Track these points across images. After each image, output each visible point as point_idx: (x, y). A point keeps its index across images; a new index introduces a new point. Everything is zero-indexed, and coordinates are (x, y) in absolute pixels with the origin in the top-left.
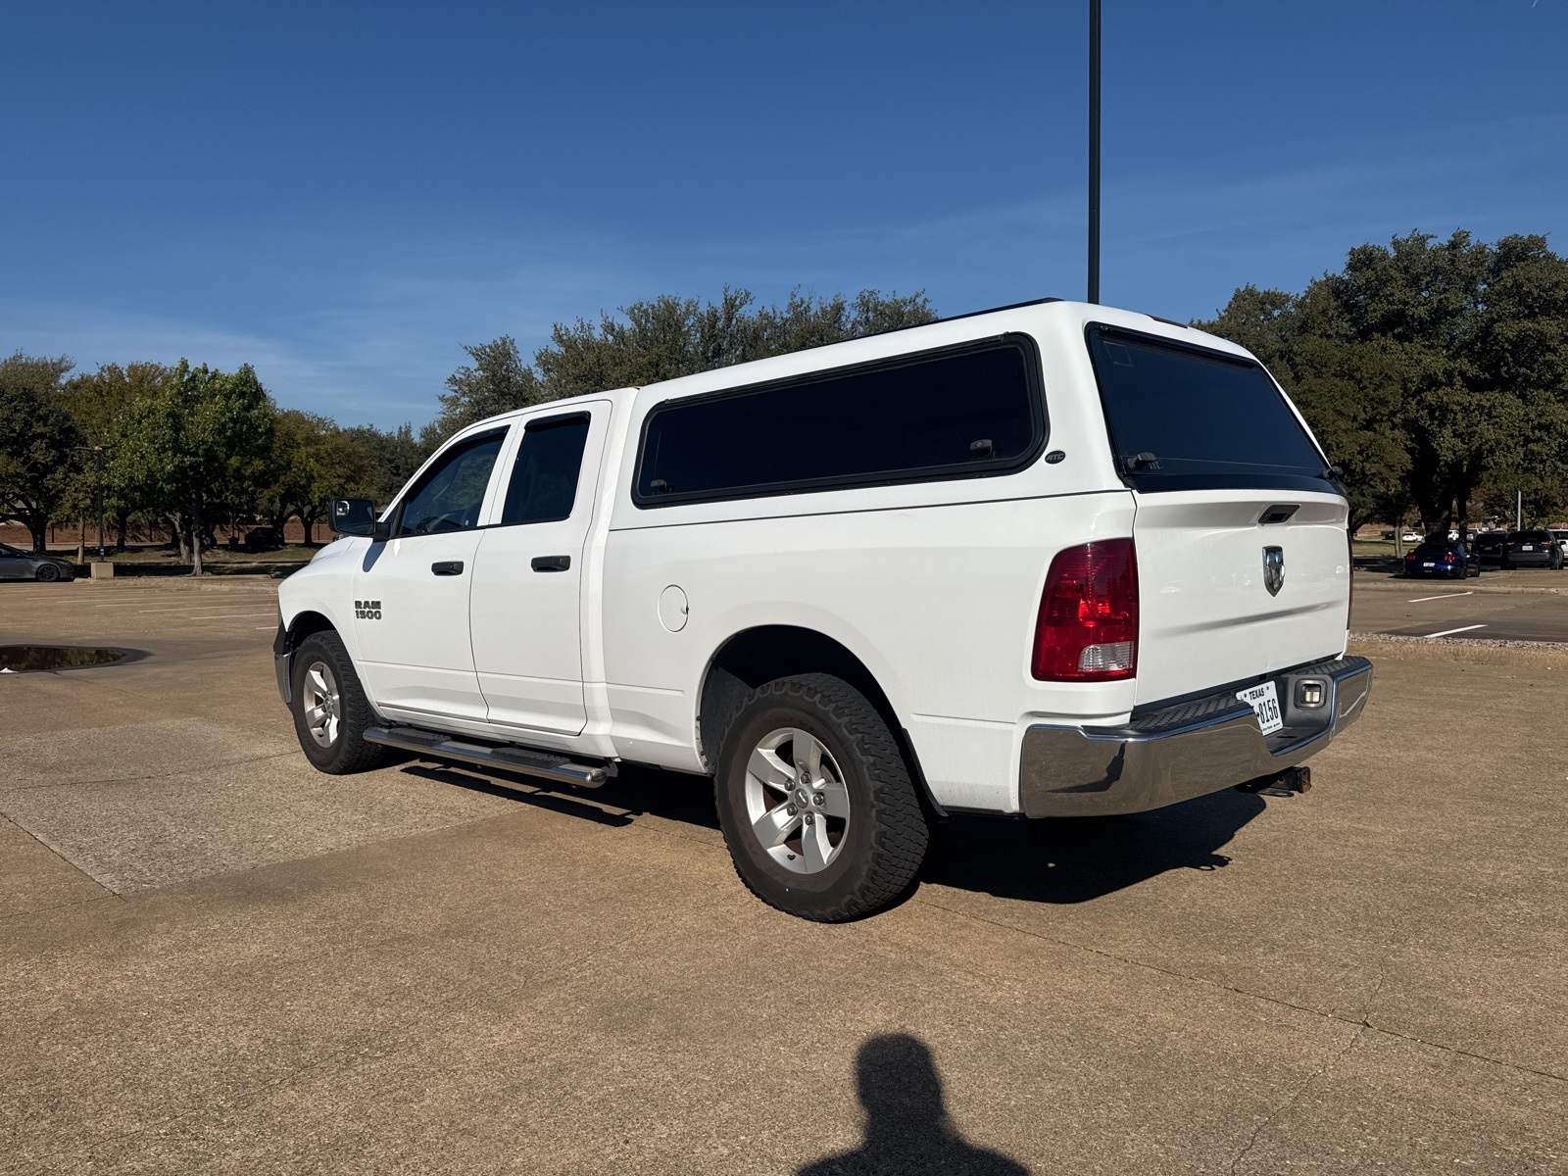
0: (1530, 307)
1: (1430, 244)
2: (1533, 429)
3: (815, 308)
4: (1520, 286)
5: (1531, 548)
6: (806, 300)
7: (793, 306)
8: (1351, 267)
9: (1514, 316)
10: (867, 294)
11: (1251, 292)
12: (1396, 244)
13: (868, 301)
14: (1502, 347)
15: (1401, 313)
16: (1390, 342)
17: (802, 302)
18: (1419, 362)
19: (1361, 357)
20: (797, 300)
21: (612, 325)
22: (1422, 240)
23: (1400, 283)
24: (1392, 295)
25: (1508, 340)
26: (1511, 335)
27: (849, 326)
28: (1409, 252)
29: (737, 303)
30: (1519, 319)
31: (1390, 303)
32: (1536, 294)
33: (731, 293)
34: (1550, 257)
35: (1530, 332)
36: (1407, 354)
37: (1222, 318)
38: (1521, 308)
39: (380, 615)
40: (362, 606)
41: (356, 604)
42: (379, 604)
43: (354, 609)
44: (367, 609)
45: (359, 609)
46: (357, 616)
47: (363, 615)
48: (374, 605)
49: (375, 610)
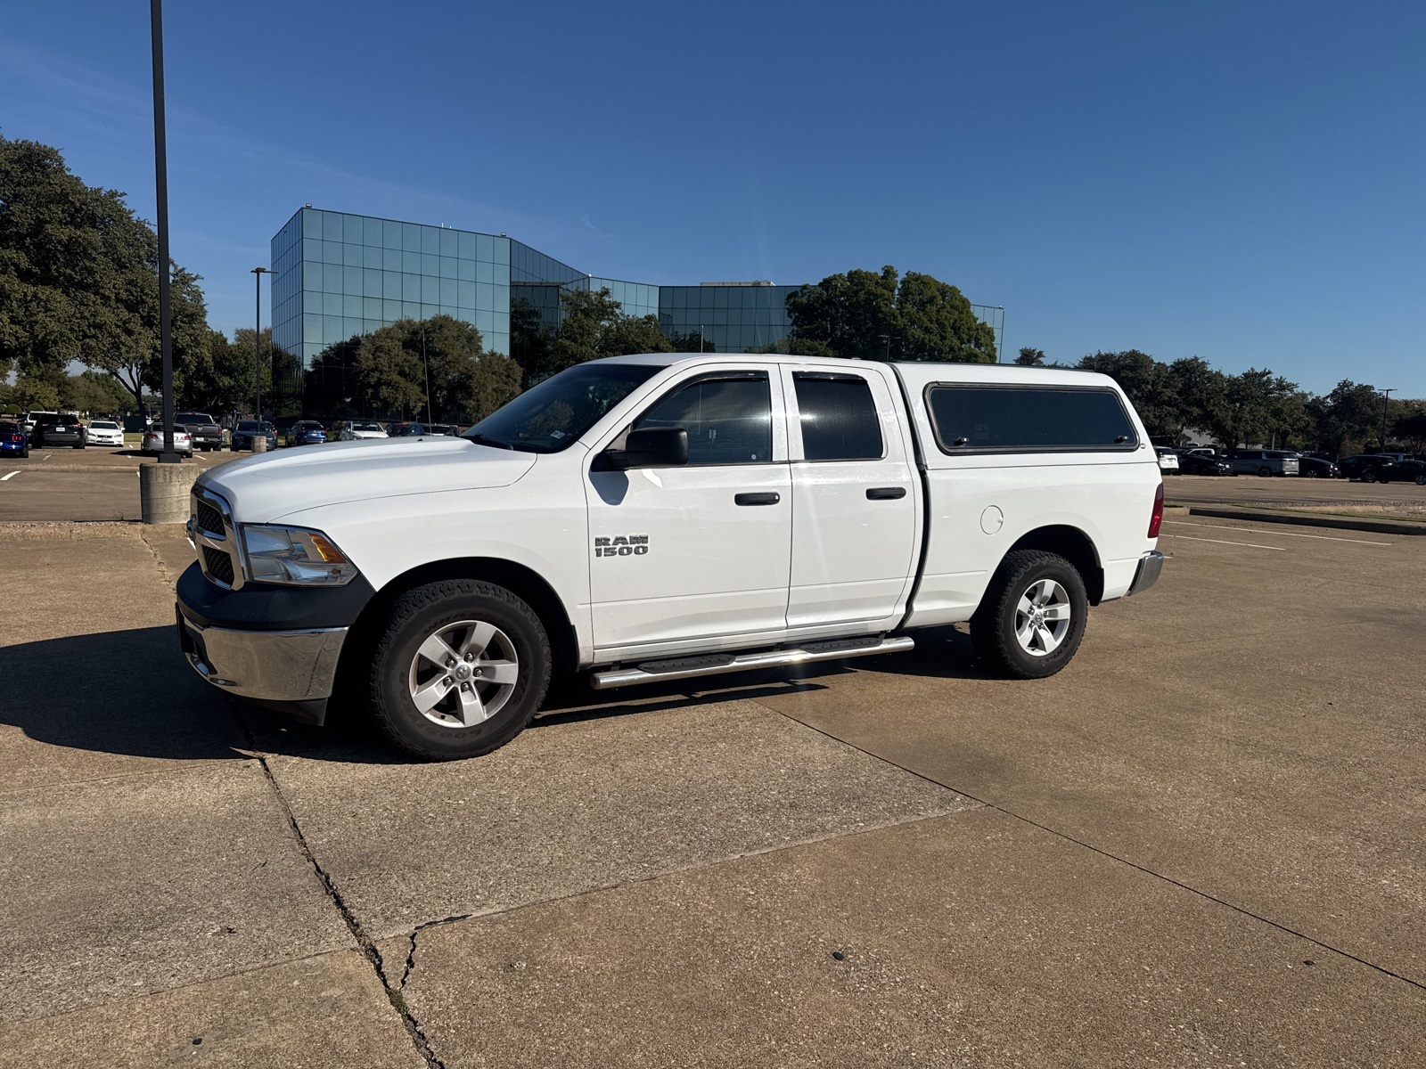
2: (89, 326)
5: (63, 429)
14: (56, 248)
25: (59, 242)
38: (66, 215)
39: (645, 550)
40: (611, 542)
41: (598, 541)
42: (644, 539)
43: (593, 547)
44: (620, 545)
45: (603, 546)
46: (599, 554)
47: (611, 552)
48: (634, 540)
49: (636, 545)
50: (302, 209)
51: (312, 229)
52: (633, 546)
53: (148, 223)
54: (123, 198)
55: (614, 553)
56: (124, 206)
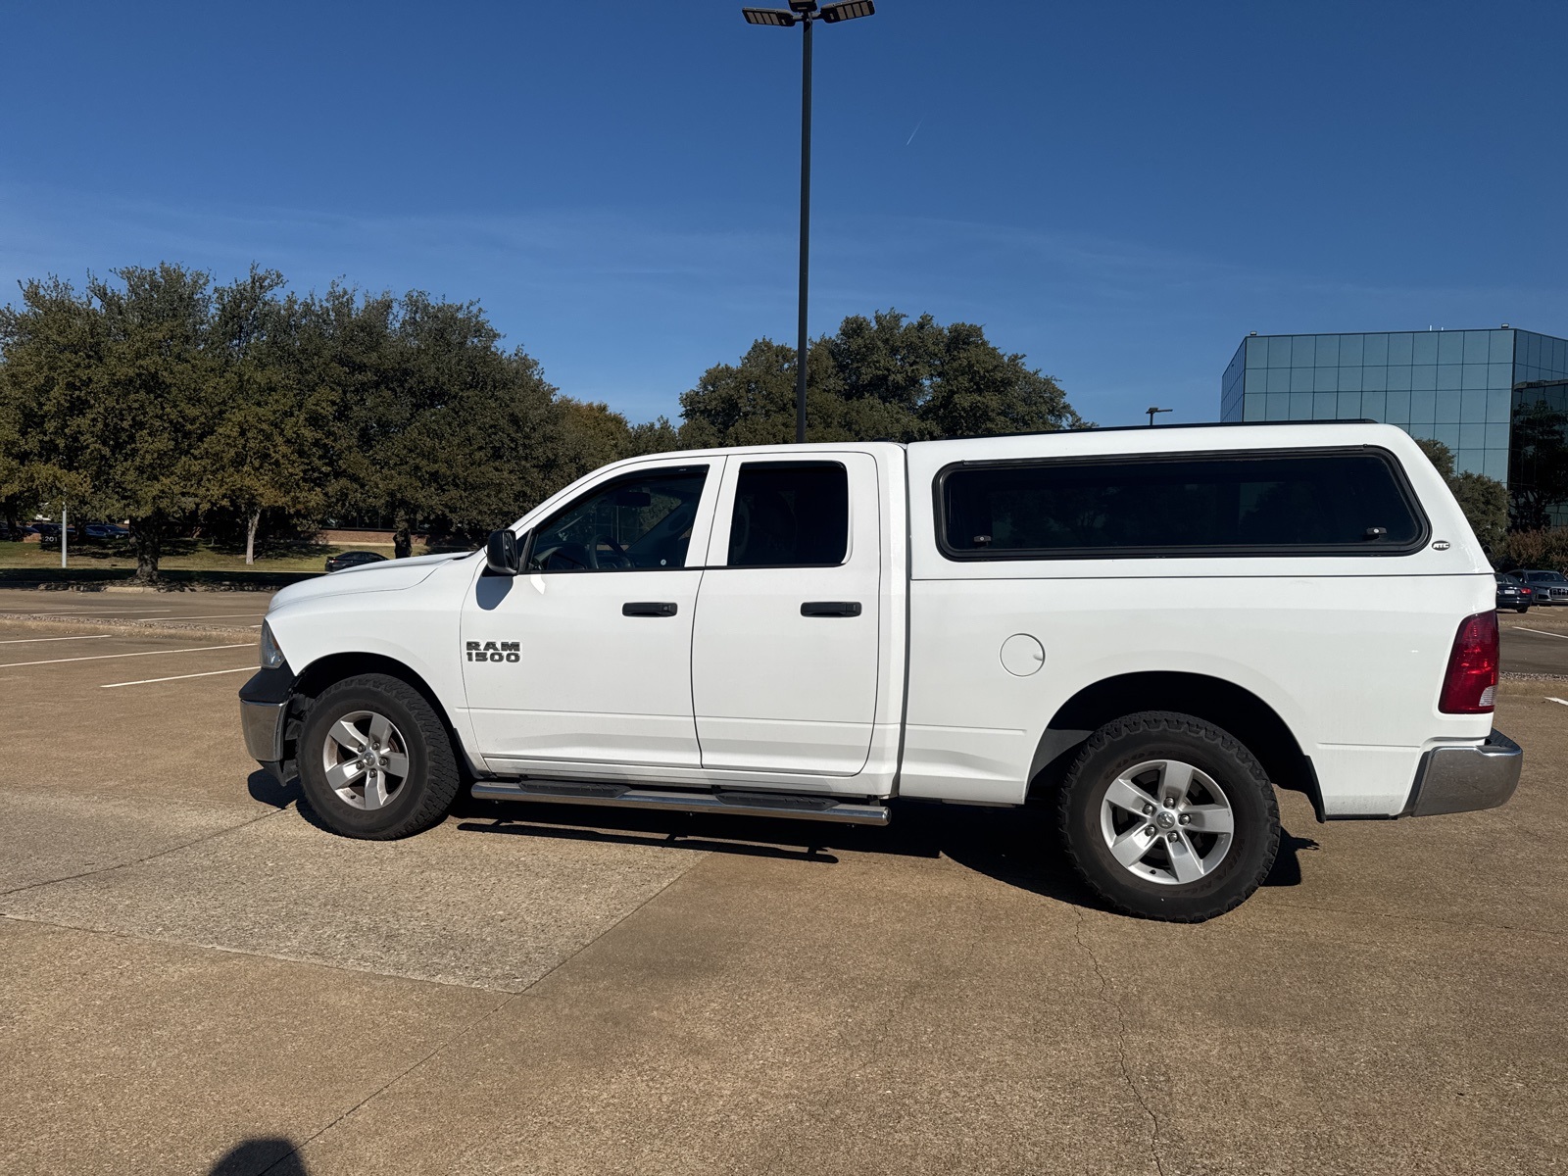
0: (977, 384)
1: (904, 323)
3: (359, 304)
4: (970, 366)
6: (350, 291)
7: (333, 296)
8: (844, 333)
9: (967, 390)
10: (415, 294)
11: (768, 345)
12: (878, 319)
13: (416, 301)
14: (960, 414)
15: (885, 378)
16: (877, 402)
17: (345, 293)
18: (898, 420)
19: (858, 412)
20: (339, 290)
21: (105, 289)
22: (897, 318)
23: (884, 352)
24: (878, 362)
25: (964, 409)
26: (966, 405)
27: (398, 325)
28: (888, 324)
29: (266, 283)
30: (970, 392)
31: (876, 368)
32: (982, 373)
33: (261, 272)
34: (984, 344)
35: (979, 404)
36: (888, 413)
37: (744, 365)
38: (972, 384)
39: (517, 658)
40: (482, 647)
41: (469, 645)
42: (516, 646)
43: (465, 651)
44: (491, 651)
45: (475, 651)
46: (470, 659)
47: (482, 657)
48: (505, 646)
49: (508, 652)
50: (1246, 338)
51: (1256, 360)
52: (505, 653)
53: (1055, 380)
54: (1023, 360)
55: (486, 660)
56: (1024, 367)
